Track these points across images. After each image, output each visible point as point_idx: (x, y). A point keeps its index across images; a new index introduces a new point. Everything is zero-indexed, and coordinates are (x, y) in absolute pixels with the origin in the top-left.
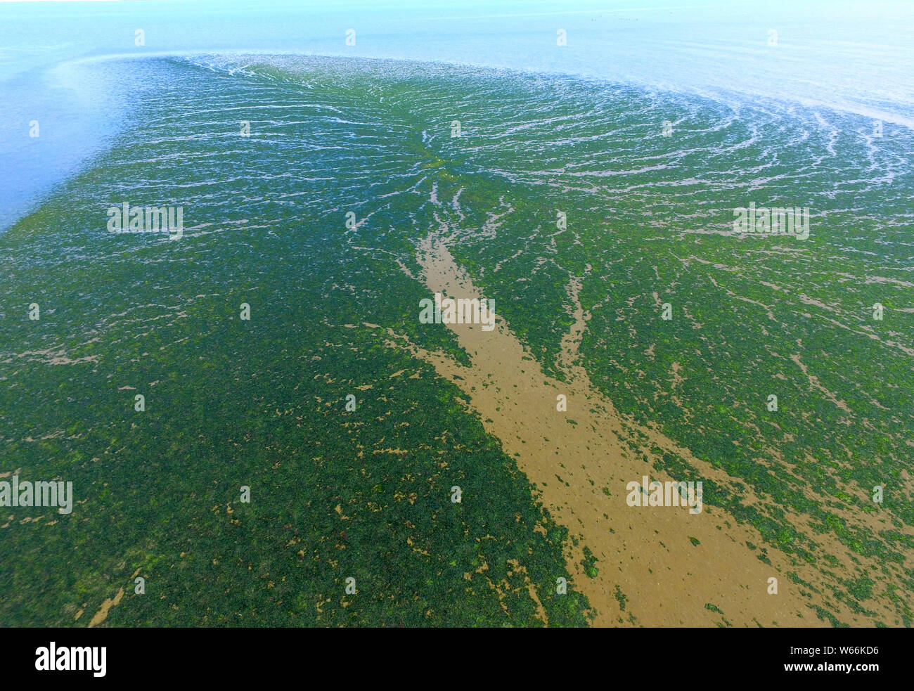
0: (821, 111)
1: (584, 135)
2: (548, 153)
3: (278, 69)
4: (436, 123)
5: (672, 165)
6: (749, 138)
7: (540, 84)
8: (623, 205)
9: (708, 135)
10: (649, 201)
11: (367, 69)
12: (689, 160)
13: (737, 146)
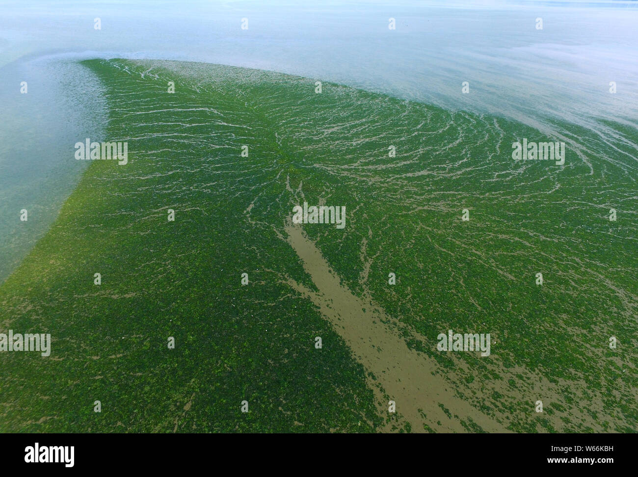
0: (497, 118)
1: (368, 137)
2: (349, 152)
3: (172, 72)
4: (282, 125)
5: (415, 160)
6: (457, 139)
7: (340, 91)
8: (388, 190)
9: (436, 136)
10: (402, 187)
11: (232, 75)
12: (424, 157)
13: (451, 146)
